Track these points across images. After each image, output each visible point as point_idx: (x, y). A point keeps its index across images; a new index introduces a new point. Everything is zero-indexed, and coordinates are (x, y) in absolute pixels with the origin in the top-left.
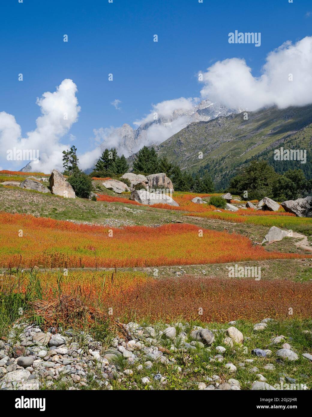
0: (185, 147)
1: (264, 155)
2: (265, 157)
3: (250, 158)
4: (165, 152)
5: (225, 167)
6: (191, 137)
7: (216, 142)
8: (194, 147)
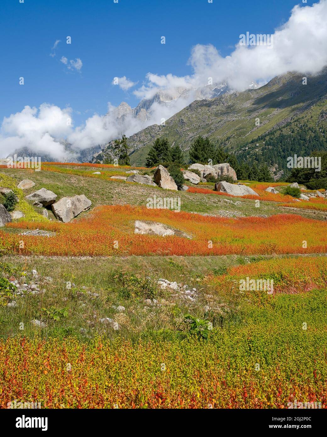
0: (188, 126)
1: (271, 134)
2: (271, 137)
3: (256, 138)
4: (167, 132)
5: (230, 148)
6: (194, 116)
7: (220, 121)
8: (197, 127)
